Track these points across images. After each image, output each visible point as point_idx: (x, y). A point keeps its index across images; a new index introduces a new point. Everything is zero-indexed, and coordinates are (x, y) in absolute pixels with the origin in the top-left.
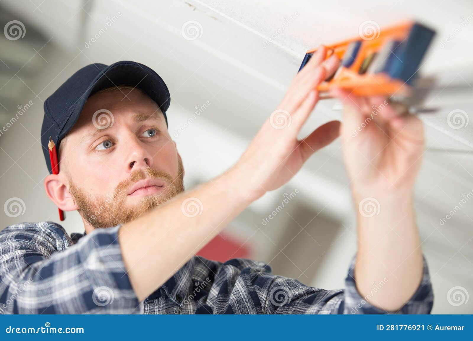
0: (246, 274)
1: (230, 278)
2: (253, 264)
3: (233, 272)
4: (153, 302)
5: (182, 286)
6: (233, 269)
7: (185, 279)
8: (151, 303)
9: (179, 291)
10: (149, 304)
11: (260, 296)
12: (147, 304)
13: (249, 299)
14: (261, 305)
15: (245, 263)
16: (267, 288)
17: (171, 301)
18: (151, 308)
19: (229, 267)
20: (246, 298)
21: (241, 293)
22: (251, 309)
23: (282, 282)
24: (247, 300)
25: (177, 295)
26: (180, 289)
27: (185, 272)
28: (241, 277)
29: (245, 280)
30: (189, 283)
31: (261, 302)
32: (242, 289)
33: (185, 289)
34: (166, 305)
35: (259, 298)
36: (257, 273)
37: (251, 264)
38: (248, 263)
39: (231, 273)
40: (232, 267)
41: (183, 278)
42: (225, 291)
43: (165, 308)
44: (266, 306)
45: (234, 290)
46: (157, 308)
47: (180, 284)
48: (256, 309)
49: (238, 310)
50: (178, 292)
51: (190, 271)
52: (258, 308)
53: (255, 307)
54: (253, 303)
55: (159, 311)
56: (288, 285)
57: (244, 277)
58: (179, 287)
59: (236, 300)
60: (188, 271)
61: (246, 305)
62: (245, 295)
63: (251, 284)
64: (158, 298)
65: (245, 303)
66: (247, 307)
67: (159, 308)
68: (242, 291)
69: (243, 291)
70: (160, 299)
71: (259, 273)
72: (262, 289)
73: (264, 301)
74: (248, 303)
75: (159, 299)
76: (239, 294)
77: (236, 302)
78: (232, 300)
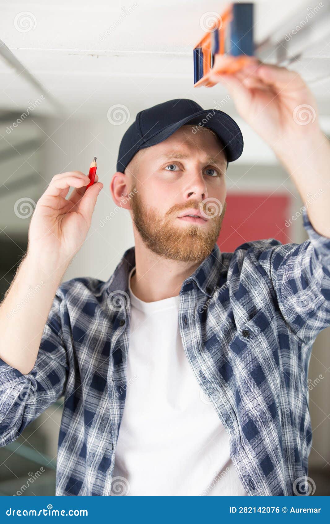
0: (250, 253)
1: (240, 259)
2: (262, 243)
3: (241, 254)
4: (187, 294)
5: (211, 281)
6: (242, 252)
7: (213, 275)
8: (185, 294)
9: (209, 285)
10: (183, 294)
11: (264, 267)
12: (182, 295)
13: (256, 273)
14: (267, 274)
15: (254, 244)
16: (269, 258)
17: (201, 292)
18: (186, 298)
19: (239, 251)
20: (253, 272)
21: (248, 270)
22: (259, 279)
23: (280, 249)
24: (254, 274)
25: (207, 288)
26: (210, 283)
27: (214, 269)
28: (246, 257)
29: (250, 258)
30: (217, 278)
31: (267, 272)
32: (248, 266)
33: (214, 283)
34: (198, 297)
35: (264, 268)
36: (260, 249)
37: (260, 243)
38: (257, 244)
39: (241, 255)
40: (241, 250)
41: (212, 274)
42: (237, 271)
43: (197, 299)
44: (272, 273)
45: (243, 269)
46: (190, 299)
47: (210, 279)
48: (264, 278)
49: (249, 284)
50: (207, 285)
51: (218, 268)
52: (265, 277)
53: (263, 276)
54: (260, 274)
55: (192, 301)
56: (285, 250)
57: (249, 256)
58: (208, 281)
59: (245, 277)
60: (216, 269)
61: (255, 278)
62: (252, 270)
63: (256, 260)
64: (191, 289)
65: (253, 276)
66: (256, 279)
67: (192, 299)
68: (248, 268)
69: (250, 268)
70: (193, 290)
71: (263, 249)
72: (265, 261)
73: (269, 270)
74: (256, 275)
75: (191, 291)
76: (247, 271)
77: (245, 279)
78: (241, 278)
